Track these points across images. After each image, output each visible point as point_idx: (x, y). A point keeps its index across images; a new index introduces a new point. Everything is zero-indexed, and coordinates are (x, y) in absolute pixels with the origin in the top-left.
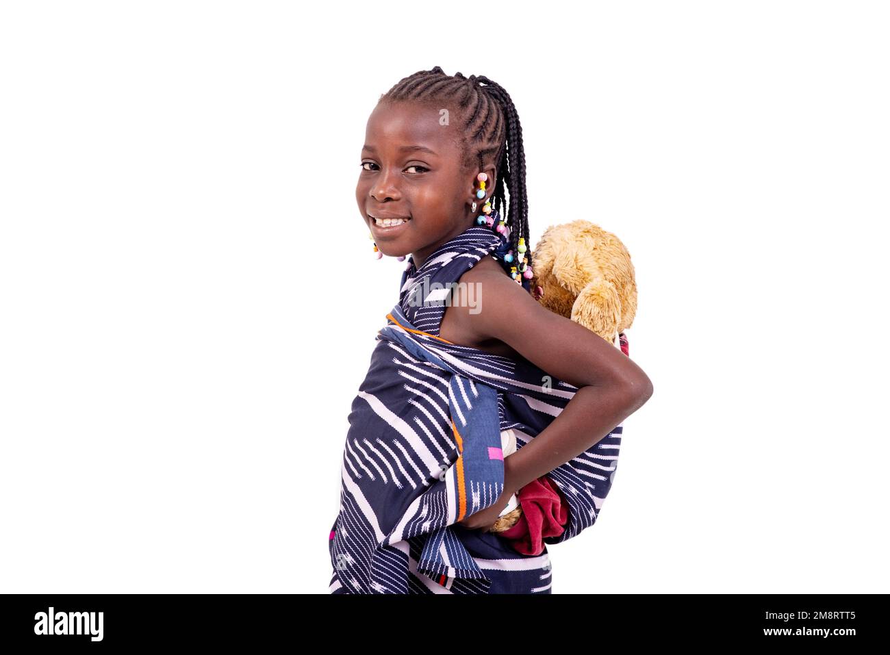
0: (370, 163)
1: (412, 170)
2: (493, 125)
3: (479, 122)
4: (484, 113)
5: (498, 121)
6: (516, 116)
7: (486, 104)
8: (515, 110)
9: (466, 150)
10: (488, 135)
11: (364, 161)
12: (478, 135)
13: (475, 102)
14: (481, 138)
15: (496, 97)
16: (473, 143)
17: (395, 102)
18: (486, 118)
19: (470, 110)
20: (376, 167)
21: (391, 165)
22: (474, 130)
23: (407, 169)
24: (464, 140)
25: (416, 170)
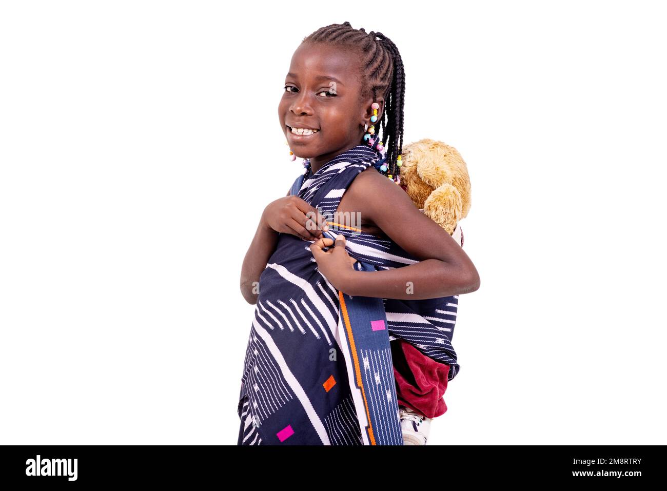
0: (291, 87)
1: (323, 94)
2: (385, 68)
3: (376, 65)
4: (380, 58)
5: (389, 66)
6: (402, 65)
7: (382, 52)
8: (401, 60)
9: (364, 84)
10: (381, 76)
11: (288, 85)
12: (374, 75)
13: (374, 49)
14: (376, 77)
15: (388, 48)
16: (369, 80)
17: (315, 42)
18: (381, 62)
19: (370, 54)
20: (296, 90)
21: (308, 89)
22: (371, 70)
23: (319, 93)
24: (364, 77)
25: (327, 95)
